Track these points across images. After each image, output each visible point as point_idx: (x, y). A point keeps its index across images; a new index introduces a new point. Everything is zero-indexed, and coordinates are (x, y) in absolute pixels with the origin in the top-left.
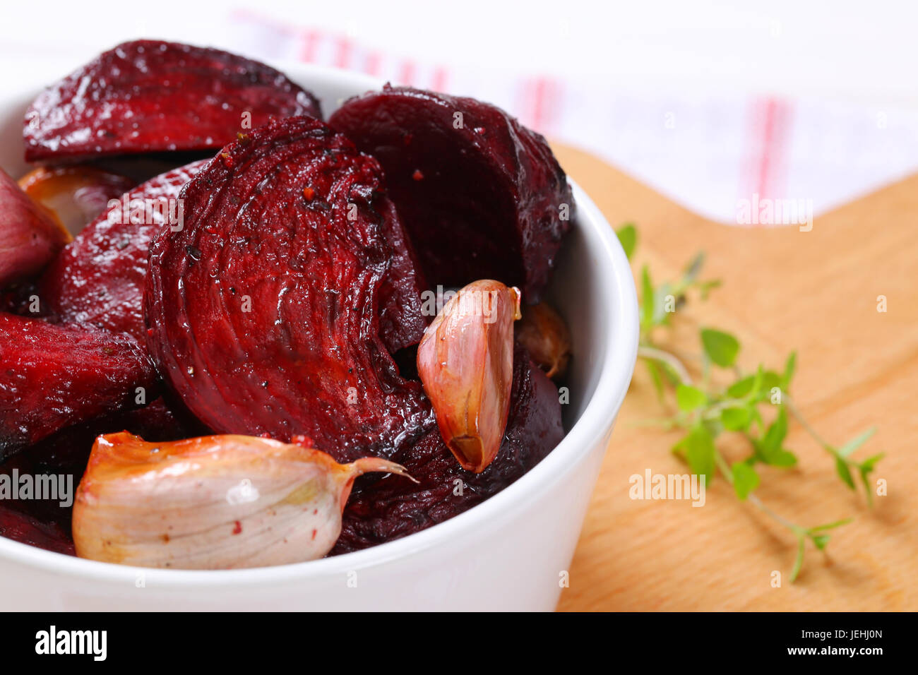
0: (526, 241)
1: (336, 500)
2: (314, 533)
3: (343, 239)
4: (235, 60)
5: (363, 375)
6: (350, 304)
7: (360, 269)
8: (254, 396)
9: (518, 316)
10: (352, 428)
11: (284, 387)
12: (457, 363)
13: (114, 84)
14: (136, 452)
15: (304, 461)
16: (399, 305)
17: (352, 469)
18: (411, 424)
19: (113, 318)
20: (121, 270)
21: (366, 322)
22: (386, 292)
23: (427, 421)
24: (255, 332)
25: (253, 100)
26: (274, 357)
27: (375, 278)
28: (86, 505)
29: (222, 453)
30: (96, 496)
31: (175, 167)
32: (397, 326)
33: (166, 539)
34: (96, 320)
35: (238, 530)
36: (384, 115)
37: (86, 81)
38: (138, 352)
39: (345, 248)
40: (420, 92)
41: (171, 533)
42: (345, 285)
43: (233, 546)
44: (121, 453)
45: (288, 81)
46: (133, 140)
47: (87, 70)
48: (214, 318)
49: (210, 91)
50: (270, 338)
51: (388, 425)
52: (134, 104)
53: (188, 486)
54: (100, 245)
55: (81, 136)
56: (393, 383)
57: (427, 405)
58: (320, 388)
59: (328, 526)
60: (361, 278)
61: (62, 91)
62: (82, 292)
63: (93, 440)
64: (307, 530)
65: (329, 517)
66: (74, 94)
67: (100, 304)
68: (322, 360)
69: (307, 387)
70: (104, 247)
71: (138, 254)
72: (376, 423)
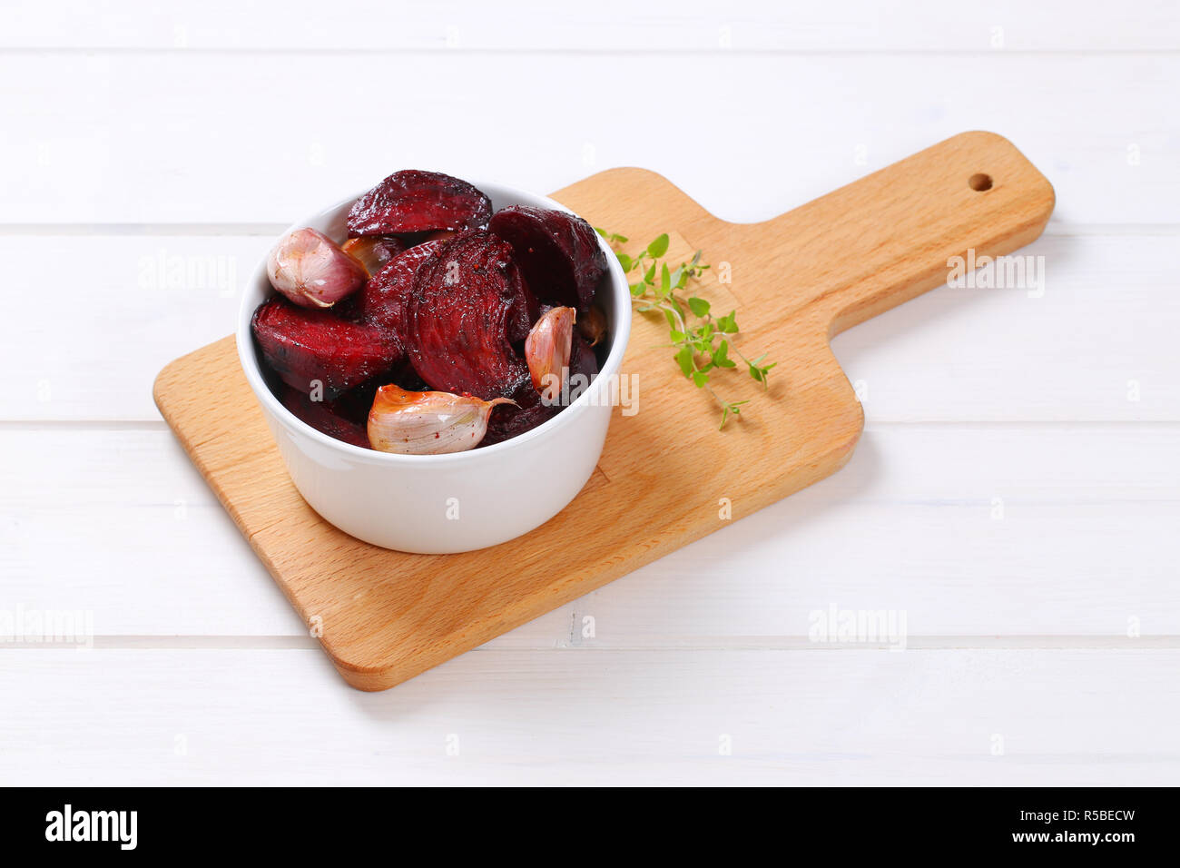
0: (579, 285)
1: (483, 418)
2: (473, 434)
3: (492, 287)
4: (451, 179)
5: (500, 356)
6: (494, 321)
7: (500, 302)
8: (448, 368)
9: (575, 322)
10: (494, 382)
11: (462, 363)
12: (540, 353)
13: (391, 198)
14: (395, 396)
15: (467, 403)
16: (519, 318)
17: (491, 403)
18: (519, 381)
19: (389, 319)
20: (393, 296)
21: (501, 330)
22: (512, 313)
23: (527, 379)
24: (450, 338)
25: (458, 203)
26: (459, 349)
27: (506, 308)
28: (372, 424)
29: (430, 402)
30: (376, 420)
31: (418, 244)
32: (517, 329)
33: (407, 440)
34: (380, 321)
35: (437, 437)
36: (515, 221)
37: (377, 196)
38: (399, 343)
39: (493, 291)
40: (532, 213)
41: (409, 438)
42: (493, 310)
43: (435, 443)
44: (389, 397)
45: (476, 190)
46: (399, 227)
47: (378, 190)
48: (432, 330)
49: (438, 200)
50: (457, 339)
51: (509, 380)
52: (400, 207)
53: (415, 418)
54: (383, 282)
55: (375, 226)
56: (513, 360)
57: (527, 370)
58: (479, 363)
59: (479, 430)
60: (500, 307)
61: (365, 201)
62: (374, 306)
63: (377, 389)
64: (470, 434)
65: (480, 426)
66: (372, 203)
67: (383, 313)
68: (481, 349)
69: (473, 363)
70: (385, 285)
71: (401, 288)
72: (504, 379)
